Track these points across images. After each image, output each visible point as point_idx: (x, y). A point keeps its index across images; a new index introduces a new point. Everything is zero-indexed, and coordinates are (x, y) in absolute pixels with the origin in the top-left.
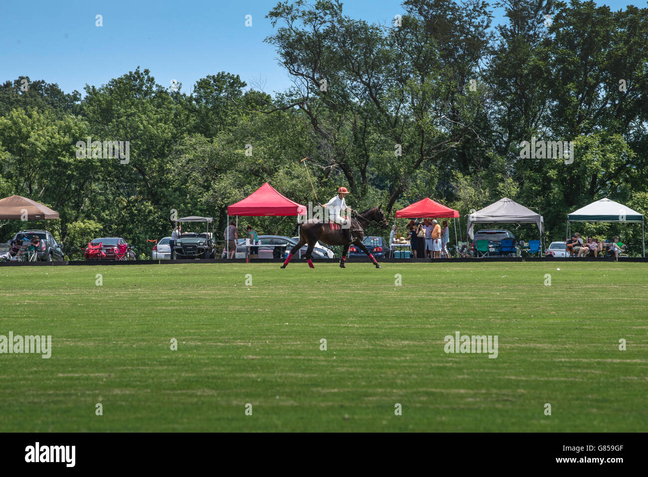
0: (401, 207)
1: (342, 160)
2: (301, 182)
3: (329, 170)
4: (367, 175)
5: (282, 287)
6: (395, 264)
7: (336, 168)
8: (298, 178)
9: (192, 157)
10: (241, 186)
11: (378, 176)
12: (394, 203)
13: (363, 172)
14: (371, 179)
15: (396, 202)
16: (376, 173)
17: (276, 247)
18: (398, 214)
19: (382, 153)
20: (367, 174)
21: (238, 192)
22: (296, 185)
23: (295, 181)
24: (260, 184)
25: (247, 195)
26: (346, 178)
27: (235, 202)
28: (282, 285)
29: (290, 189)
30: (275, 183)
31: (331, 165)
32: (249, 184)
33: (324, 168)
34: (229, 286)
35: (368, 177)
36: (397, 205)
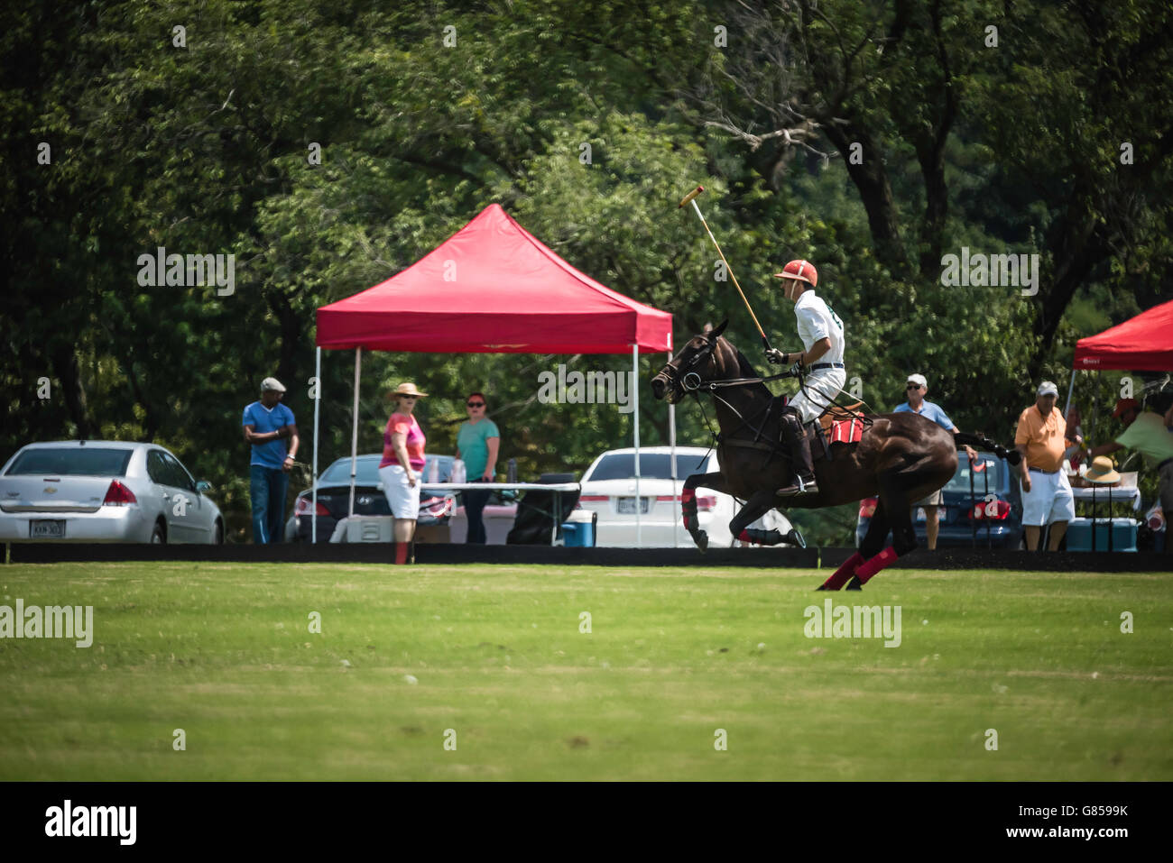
0: (1097, 318)
1: (835, 110)
2: (650, 195)
3: (774, 150)
4: (946, 178)
5: (560, 670)
6: (1067, 576)
7: (809, 141)
8: (635, 179)
9: (157, 81)
10: (377, 213)
11: (996, 180)
12: (1067, 300)
13: (931, 155)
14: (966, 194)
15: (1075, 298)
16: (991, 167)
17: (529, 493)
18: (1087, 351)
19: (1014, 79)
20: (949, 173)
21: (365, 241)
22: (625, 213)
23: (620, 197)
24: (467, 209)
25: (406, 256)
26: (855, 191)
27: (355, 286)
28: (560, 661)
29: (596, 228)
30: (530, 200)
31: (787, 126)
32: (419, 205)
33: (755, 141)
34: (320, 665)
35: (953, 181)
36: (1080, 309)
